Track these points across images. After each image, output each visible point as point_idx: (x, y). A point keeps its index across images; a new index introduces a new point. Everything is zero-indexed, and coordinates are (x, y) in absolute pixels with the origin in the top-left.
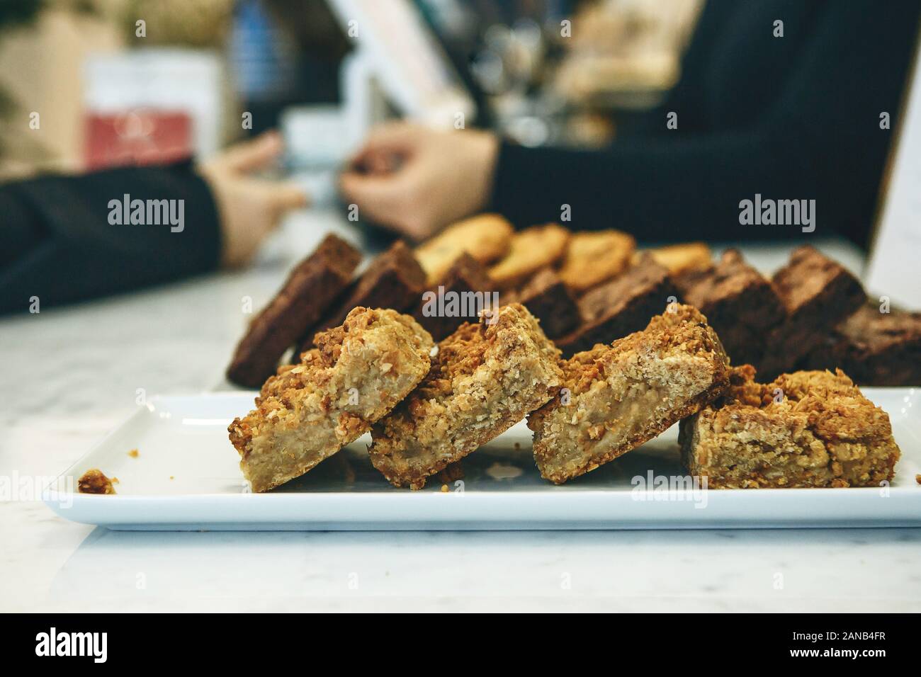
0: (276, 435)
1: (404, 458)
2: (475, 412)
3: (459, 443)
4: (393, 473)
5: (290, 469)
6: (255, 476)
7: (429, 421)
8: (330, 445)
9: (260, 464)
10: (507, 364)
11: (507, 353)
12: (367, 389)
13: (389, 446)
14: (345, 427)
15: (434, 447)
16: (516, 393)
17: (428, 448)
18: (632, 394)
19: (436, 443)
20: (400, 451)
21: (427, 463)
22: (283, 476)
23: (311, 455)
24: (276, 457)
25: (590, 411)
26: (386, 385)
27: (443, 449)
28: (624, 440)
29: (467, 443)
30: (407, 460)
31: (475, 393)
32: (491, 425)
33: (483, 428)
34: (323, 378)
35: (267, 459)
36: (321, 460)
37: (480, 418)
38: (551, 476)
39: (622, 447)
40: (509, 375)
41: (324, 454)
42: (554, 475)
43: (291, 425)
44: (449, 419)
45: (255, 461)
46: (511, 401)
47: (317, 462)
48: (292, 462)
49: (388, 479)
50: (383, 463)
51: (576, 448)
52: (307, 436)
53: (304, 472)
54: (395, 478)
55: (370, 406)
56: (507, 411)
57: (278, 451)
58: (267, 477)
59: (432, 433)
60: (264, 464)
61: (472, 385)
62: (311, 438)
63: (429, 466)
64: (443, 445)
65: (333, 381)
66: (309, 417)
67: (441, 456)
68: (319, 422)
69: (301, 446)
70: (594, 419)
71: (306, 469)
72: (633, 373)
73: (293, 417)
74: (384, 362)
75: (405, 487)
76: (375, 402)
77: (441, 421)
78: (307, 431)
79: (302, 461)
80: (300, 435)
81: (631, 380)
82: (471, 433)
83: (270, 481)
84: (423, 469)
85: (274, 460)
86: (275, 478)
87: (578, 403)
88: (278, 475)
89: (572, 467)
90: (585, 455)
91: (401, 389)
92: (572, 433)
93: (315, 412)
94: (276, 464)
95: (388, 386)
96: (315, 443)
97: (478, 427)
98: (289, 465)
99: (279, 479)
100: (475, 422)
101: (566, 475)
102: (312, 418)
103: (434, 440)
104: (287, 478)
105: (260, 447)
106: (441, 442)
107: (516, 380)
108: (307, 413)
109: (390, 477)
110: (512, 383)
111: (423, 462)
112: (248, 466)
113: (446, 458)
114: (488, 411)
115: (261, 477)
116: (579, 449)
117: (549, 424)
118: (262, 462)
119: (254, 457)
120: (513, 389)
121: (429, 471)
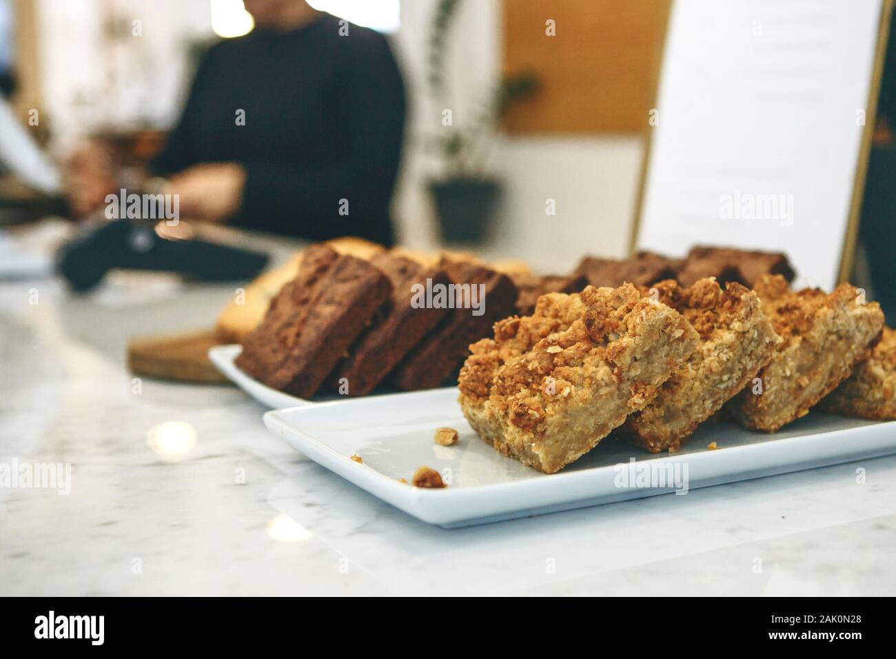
0: (569, 412)
1: (665, 423)
2: (721, 373)
3: (708, 404)
4: (656, 439)
5: (581, 445)
6: (550, 456)
7: (687, 385)
8: (618, 416)
9: (556, 444)
10: (748, 325)
11: (748, 316)
12: (655, 357)
13: (653, 414)
14: (644, 395)
15: (688, 410)
16: (752, 352)
17: (684, 411)
18: (828, 344)
19: (690, 406)
20: (661, 417)
21: (684, 426)
22: (575, 453)
23: (600, 428)
24: (570, 435)
25: (797, 363)
26: (673, 351)
27: (696, 411)
28: (823, 386)
29: (715, 403)
30: (668, 424)
31: (721, 354)
32: (733, 383)
33: (727, 387)
34: (617, 350)
35: (561, 437)
36: (610, 432)
37: (725, 378)
38: (770, 425)
39: (821, 393)
40: (749, 336)
41: (613, 426)
42: (772, 424)
43: (584, 401)
44: (702, 382)
45: (550, 442)
46: (748, 359)
47: (606, 436)
48: (583, 438)
49: (652, 445)
50: (648, 430)
51: (788, 398)
52: (598, 410)
53: (594, 446)
54: (658, 443)
55: (657, 374)
56: (745, 368)
57: (572, 429)
58: (560, 457)
59: (688, 396)
60: (558, 443)
61: (716, 348)
62: (602, 412)
63: (684, 428)
64: (696, 407)
65: (627, 352)
66: (600, 390)
67: (694, 418)
68: (611, 394)
69: (592, 421)
70: (801, 369)
71: (596, 442)
72: (831, 327)
73: (586, 392)
74: (677, 328)
75: (665, 452)
76: (662, 369)
77: (697, 384)
78: (598, 405)
79: (592, 436)
80: (593, 410)
81: (830, 333)
82: (717, 393)
83: (563, 460)
84: (680, 432)
85: (568, 438)
86: (568, 456)
87: (785, 358)
88: (571, 452)
89: (787, 415)
90: (797, 403)
91: (685, 354)
92: (786, 384)
93: (607, 385)
94: (570, 442)
95: (675, 353)
96: (605, 416)
97: (722, 386)
98: (581, 441)
99: (572, 456)
100: (721, 381)
101: (781, 423)
102: (603, 391)
103: (688, 403)
104: (579, 455)
105: (556, 426)
106: (694, 404)
107: (753, 339)
108: (599, 387)
109: (654, 443)
110: (750, 343)
111: (680, 425)
112: (543, 447)
113: (699, 418)
114: (731, 371)
115: (555, 457)
116: (791, 398)
117: (768, 378)
118: (557, 442)
119: (549, 437)
120: (751, 348)
121: (684, 433)
